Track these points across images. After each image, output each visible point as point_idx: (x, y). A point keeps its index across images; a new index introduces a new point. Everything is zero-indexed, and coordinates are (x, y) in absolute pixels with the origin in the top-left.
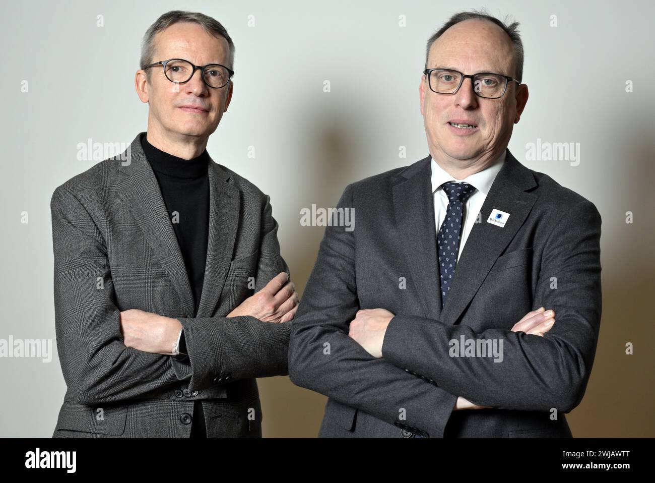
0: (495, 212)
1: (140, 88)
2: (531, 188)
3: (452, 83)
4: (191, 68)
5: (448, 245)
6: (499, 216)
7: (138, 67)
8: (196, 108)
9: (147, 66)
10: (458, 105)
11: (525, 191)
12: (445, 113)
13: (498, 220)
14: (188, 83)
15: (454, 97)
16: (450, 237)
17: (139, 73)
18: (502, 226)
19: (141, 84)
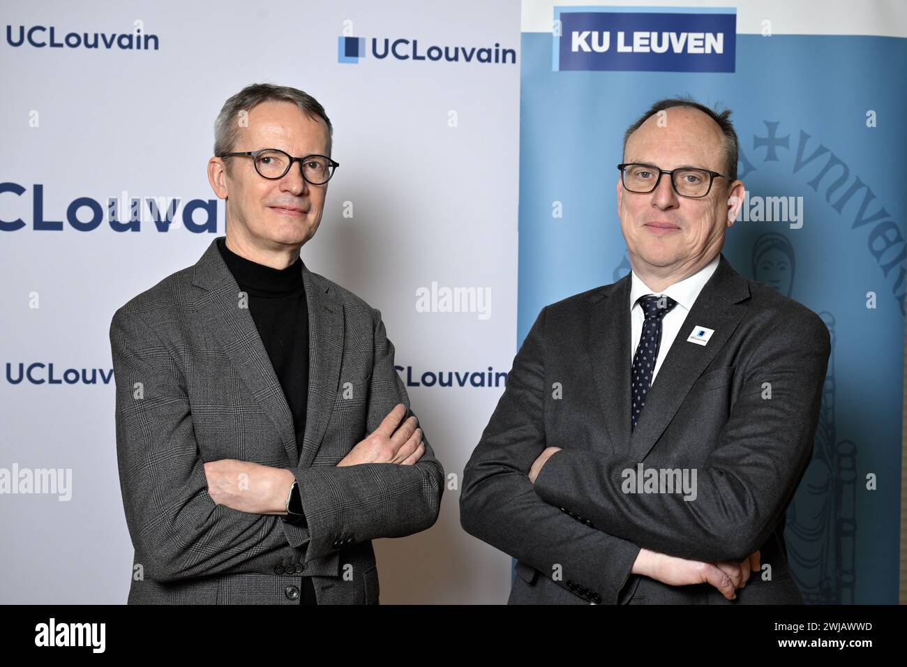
0: (698, 329)
1: (216, 179)
2: (742, 299)
3: (650, 180)
4: (287, 160)
5: (641, 368)
6: (702, 333)
7: (211, 154)
8: (293, 210)
9: (225, 153)
10: (655, 205)
11: (735, 304)
12: (641, 213)
13: (700, 337)
14: (283, 178)
15: (651, 197)
16: (645, 358)
17: (214, 162)
18: (704, 344)
19: (216, 175)
